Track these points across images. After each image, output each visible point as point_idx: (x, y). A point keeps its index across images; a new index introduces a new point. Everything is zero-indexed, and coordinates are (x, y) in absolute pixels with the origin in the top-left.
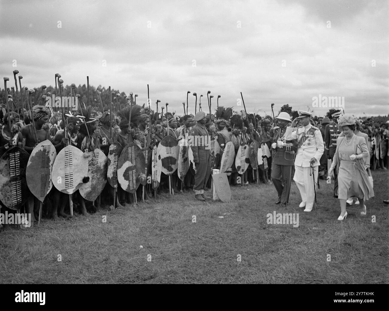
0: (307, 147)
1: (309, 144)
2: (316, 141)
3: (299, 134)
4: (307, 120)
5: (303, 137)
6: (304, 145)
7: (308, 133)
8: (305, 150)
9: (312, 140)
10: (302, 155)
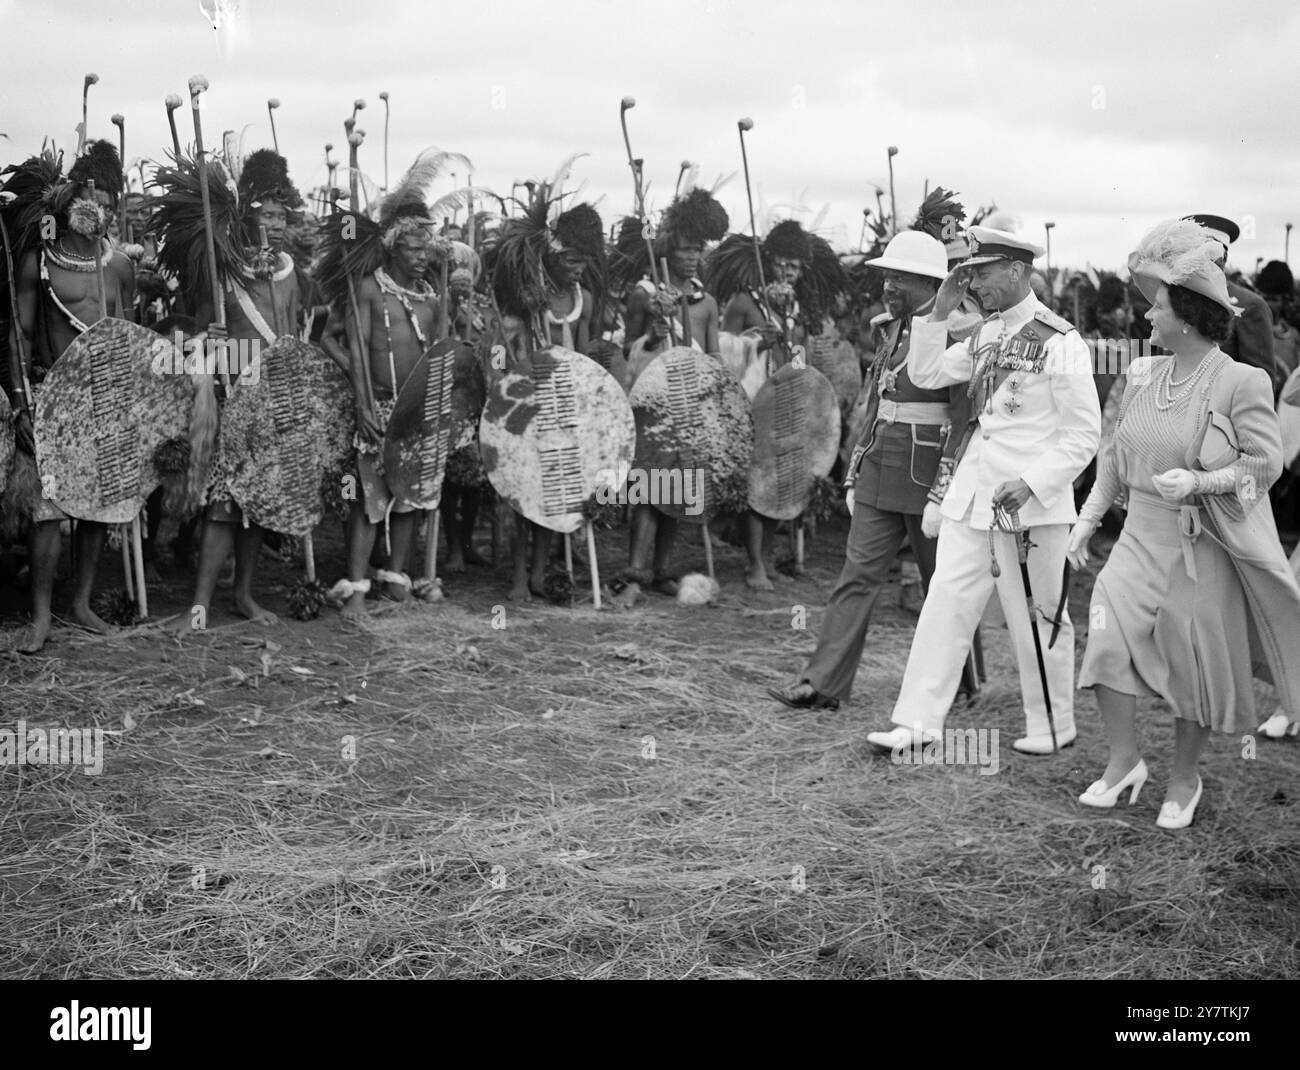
1: (1012, 408)
2: (1052, 395)
3: (976, 355)
4: (1007, 276)
5: (986, 369)
6: (991, 412)
7: (1011, 346)
8: (995, 437)
9: (1027, 386)
10: (976, 461)
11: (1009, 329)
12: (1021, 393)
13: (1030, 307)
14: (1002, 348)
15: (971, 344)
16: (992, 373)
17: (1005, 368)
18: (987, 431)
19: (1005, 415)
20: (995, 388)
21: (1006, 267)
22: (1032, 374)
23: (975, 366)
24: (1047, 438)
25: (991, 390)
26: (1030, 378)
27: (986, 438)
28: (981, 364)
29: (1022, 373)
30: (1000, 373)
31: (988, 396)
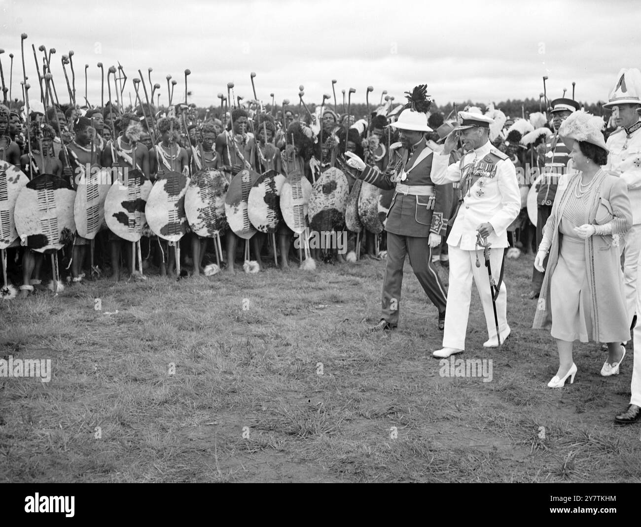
0: (475, 201)
1: (480, 194)
2: (498, 187)
3: (463, 170)
4: (476, 134)
5: (467, 176)
6: (469, 196)
7: (480, 165)
8: (472, 207)
9: (487, 184)
10: (462, 219)
11: (478, 158)
12: (484, 187)
13: (488, 148)
14: (475, 166)
15: (460, 165)
16: (470, 178)
17: (477, 175)
18: (468, 204)
19: (477, 197)
20: (472, 185)
21: (476, 130)
22: (489, 178)
23: (462, 175)
24: (496, 207)
25: (470, 185)
26: (488, 180)
27: (467, 208)
28: (465, 173)
29: (484, 178)
30: (475, 178)
31: (468, 188)
